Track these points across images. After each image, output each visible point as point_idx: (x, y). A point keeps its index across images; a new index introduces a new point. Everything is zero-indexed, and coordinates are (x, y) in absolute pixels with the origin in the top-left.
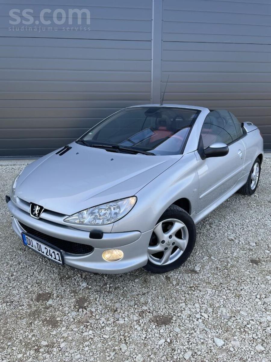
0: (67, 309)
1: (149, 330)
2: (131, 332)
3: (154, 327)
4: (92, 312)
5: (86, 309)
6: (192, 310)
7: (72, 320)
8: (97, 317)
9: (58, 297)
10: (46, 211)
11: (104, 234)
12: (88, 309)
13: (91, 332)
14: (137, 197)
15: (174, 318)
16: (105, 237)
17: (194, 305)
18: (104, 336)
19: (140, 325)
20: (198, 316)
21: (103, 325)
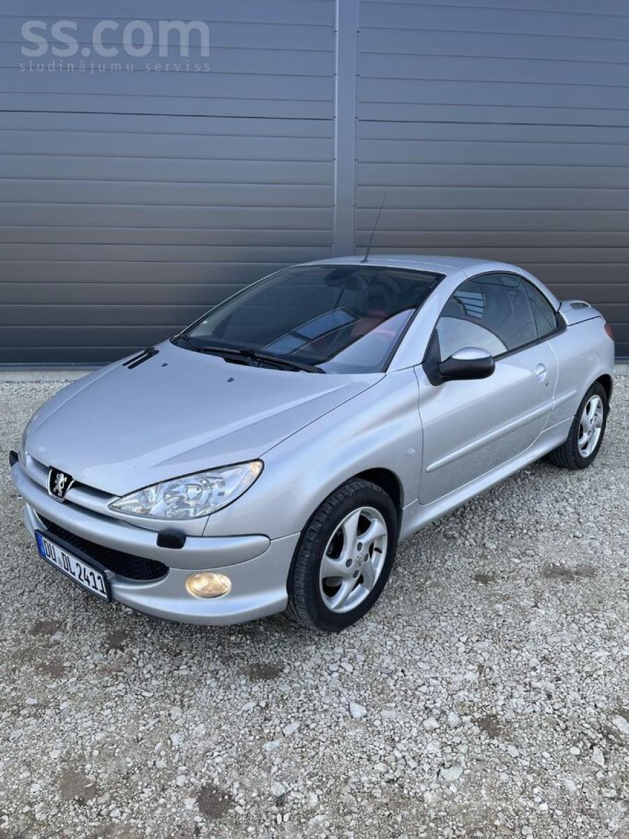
0: (86, 648)
1: (233, 687)
2: (196, 690)
3: (243, 682)
4: (131, 656)
5: (122, 650)
6: (324, 656)
7: (92, 666)
8: (140, 664)
9: (74, 627)
10: (78, 485)
11: (188, 539)
12: (126, 650)
13: (121, 686)
14: (265, 462)
15: (286, 671)
16: (190, 545)
17: (332, 649)
18: (145, 694)
19: (217, 679)
20: (333, 667)
21: (148, 676)
